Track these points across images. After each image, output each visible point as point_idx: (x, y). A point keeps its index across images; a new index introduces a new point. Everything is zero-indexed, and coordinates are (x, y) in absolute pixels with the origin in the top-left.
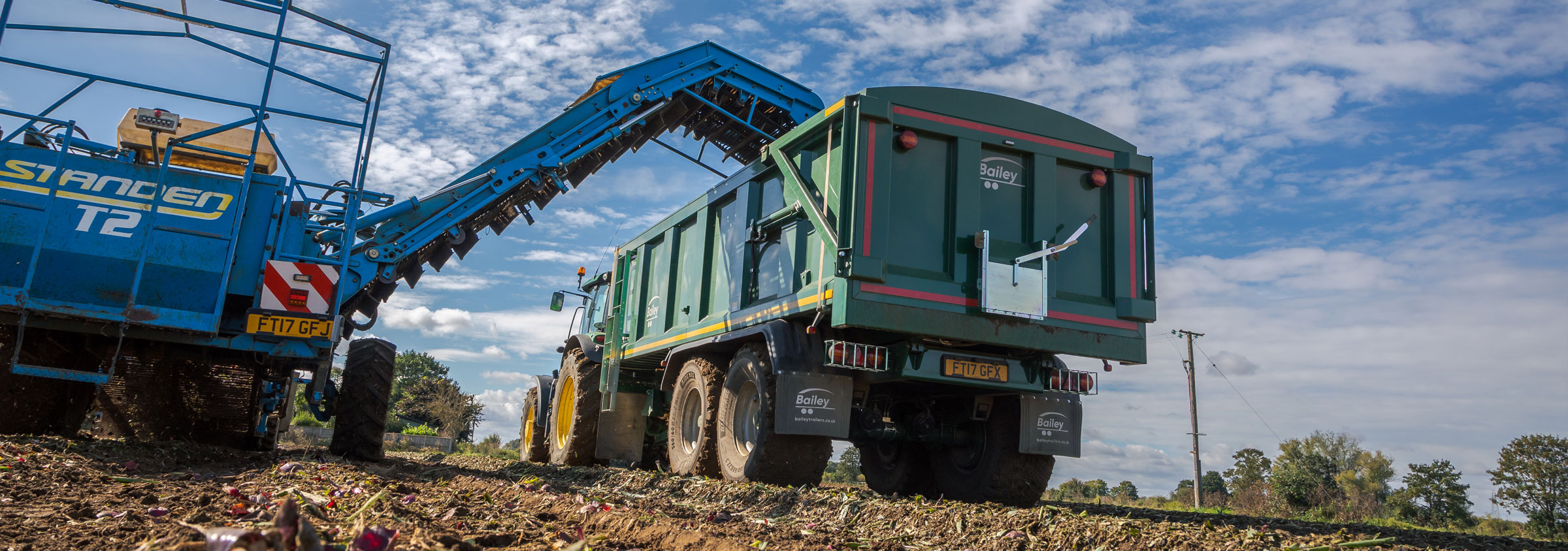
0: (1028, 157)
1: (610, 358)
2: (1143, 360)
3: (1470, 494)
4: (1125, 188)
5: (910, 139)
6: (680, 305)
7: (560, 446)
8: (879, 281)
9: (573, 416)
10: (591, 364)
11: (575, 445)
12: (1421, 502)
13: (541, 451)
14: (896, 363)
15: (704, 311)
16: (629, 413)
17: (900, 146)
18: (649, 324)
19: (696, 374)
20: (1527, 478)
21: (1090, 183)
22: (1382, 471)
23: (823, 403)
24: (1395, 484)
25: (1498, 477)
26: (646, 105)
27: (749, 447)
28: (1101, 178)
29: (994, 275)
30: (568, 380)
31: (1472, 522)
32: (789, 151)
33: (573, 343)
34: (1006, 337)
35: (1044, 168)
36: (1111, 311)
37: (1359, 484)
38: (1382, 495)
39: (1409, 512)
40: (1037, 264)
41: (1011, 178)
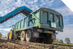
0: (53, 14)
1: (15, 31)
2: (63, 32)
3: (63, 42)
4: (60, 17)
5: (45, 12)
6: (21, 27)
7: (10, 38)
8: (43, 24)
9: (11, 35)
10: (13, 32)
11: (11, 38)
12: (60, 42)
13: (8, 38)
14: (43, 31)
15: (24, 27)
16: (16, 35)
17: (44, 13)
18: (18, 28)
19: (23, 32)
20: (67, 41)
21: (58, 17)
22: (58, 40)
23: (37, 35)
24: (59, 41)
25: (65, 40)
26: (20, 10)
27: (29, 39)
28: (59, 16)
29: (52, 24)
30: (11, 33)
31: (63, 43)
32: (33, 13)
33: (11, 30)
34: (53, 29)
35: (55, 15)
36: (60, 27)
37: (57, 41)
38: (58, 41)
39: (60, 43)
40: (55, 23)
41: (52, 16)
